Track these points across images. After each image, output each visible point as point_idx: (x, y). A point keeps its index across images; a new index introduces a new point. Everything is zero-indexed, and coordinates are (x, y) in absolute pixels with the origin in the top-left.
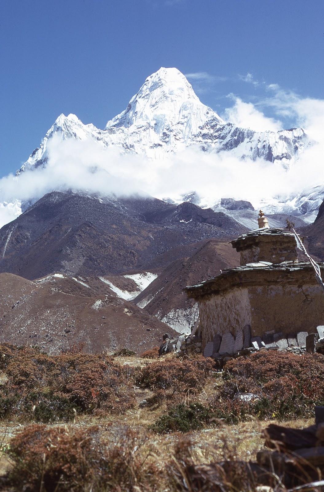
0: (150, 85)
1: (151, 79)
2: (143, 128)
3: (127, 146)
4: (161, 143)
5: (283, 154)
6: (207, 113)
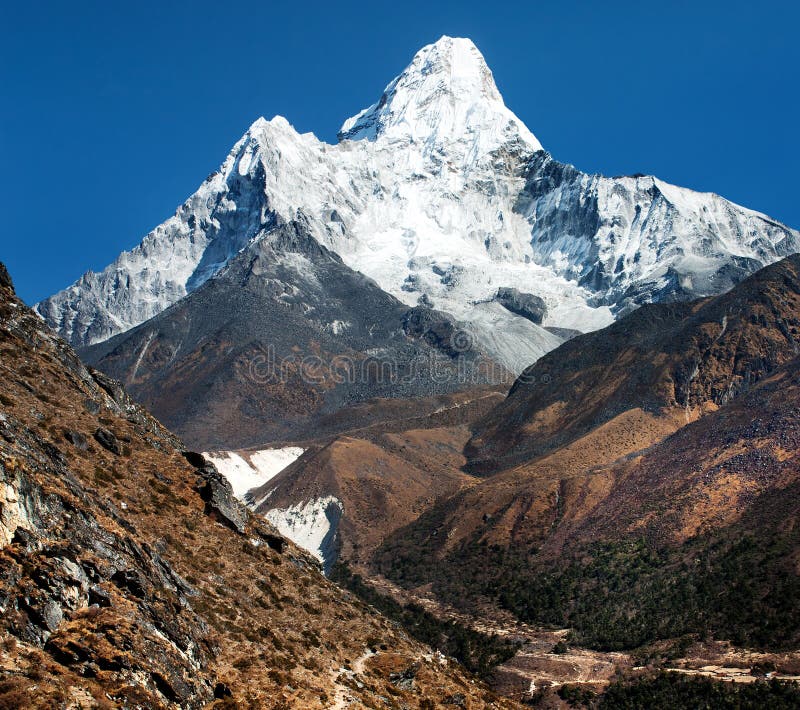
0: (422, 65)
1: (423, 55)
2: (400, 144)
3: (368, 173)
4: (425, 174)
5: (614, 218)
6: (508, 129)
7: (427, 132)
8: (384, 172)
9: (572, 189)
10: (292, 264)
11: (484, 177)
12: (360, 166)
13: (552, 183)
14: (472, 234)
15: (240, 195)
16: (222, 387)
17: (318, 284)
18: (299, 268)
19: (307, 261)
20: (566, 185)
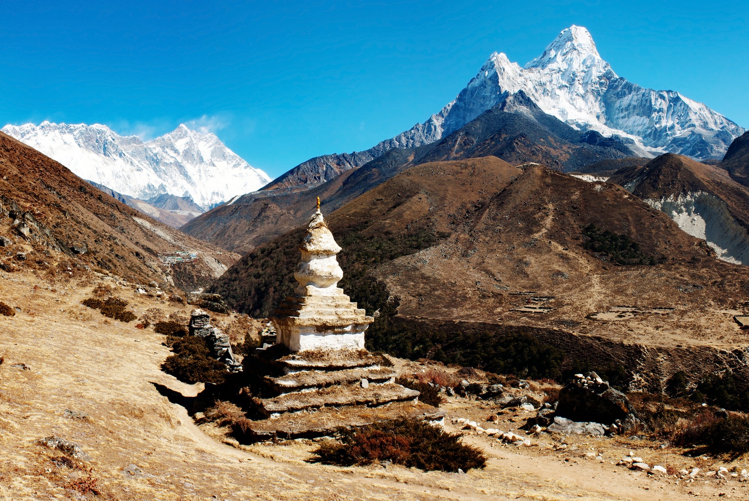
2: (555, 71)
3: (541, 83)
4: (567, 85)
6: (606, 67)
7: (566, 67)
8: (548, 84)
9: (637, 95)
10: (521, 110)
11: (596, 88)
12: (537, 80)
13: (627, 92)
14: (591, 112)
15: (486, 88)
16: (508, 155)
17: (535, 120)
18: (525, 112)
19: (528, 110)
20: (634, 93)
